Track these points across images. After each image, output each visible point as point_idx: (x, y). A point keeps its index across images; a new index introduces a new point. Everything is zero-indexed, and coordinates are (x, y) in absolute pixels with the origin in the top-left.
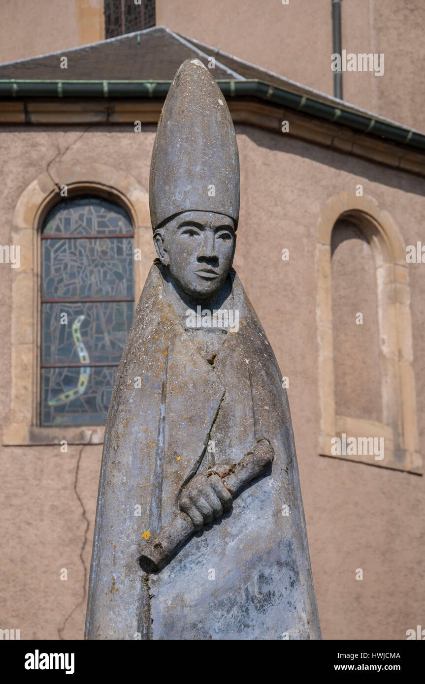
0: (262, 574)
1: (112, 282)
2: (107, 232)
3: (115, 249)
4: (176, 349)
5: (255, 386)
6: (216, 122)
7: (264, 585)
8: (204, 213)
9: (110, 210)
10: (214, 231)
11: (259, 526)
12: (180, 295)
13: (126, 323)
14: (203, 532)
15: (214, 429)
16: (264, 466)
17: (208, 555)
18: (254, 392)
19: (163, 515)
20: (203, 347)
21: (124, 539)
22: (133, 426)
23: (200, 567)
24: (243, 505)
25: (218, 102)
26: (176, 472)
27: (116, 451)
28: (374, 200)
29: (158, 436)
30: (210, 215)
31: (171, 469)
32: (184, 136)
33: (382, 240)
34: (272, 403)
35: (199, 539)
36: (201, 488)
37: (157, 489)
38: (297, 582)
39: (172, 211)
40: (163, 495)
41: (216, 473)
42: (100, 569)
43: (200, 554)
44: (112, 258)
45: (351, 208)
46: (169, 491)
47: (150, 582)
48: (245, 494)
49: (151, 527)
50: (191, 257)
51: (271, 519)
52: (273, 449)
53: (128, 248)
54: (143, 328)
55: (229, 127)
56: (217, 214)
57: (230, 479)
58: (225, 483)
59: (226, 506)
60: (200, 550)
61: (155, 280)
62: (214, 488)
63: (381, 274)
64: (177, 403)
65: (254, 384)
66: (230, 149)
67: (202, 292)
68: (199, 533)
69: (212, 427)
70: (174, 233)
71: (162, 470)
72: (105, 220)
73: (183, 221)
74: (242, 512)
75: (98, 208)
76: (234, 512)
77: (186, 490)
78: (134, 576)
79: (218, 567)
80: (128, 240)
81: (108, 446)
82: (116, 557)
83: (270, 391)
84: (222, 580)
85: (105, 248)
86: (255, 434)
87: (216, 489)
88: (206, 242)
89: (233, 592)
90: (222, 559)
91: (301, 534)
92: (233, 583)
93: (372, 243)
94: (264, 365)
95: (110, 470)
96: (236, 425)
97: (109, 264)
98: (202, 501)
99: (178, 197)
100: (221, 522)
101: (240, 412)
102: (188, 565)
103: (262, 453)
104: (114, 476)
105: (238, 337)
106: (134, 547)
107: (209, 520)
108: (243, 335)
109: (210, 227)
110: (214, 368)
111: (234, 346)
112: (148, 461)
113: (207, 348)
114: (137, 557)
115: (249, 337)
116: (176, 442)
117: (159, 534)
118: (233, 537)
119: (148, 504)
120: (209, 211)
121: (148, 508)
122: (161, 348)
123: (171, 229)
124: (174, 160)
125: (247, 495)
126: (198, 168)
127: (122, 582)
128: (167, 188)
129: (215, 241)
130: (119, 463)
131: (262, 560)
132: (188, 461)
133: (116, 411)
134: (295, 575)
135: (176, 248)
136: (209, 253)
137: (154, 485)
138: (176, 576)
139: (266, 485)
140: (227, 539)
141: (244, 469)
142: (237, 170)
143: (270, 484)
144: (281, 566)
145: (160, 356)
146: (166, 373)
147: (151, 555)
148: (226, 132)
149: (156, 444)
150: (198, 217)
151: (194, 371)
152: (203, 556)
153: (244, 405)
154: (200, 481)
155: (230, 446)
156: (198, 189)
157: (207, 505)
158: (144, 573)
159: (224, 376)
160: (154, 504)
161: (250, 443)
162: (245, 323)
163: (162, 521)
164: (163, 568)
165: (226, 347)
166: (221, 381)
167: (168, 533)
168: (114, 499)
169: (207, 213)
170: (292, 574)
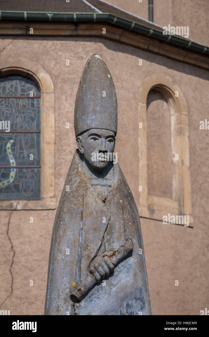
0: (128, 303)
1: (28, 122)
2: (26, 95)
3: (30, 104)
4: (88, 195)
5: (125, 213)
6: (107, 86)
7: (129, 309)
8: (101, 129)
9: (27, 83)
10: (106, 138)
11: (127, 280)
12: (89, 168)
13: (36, 145)
14: (100, 283)
15: (106, 234)
16: (129, 252)
17: (103, 294)
18: (124, 216)
19: (81, 275)
20: (100, 194)
21: (63, 286)
22: (67, 232)
23: (99, 300)
24: (119, 270)
25: (107, 76)
26: (88, 254)
27: (59, 244)
28: (170, 79)
29: (79, 237)
30: (104, 130)
31: (85, 253)
32: (92, 93)
33: (174, 100)
34: (133, 222)
35: (98, 287)
36: (100, 263)
37: (79, 262)
38: (144, 308)
39: (86, 128)
40: (82, 265)
41: (107, 256)
42: (52, 300)
43: (99, 294)
44: (29, 109)
45: (157, 83)
46: (84, 263)
47: (75, 307)
48: (120, 265)
49: (76, 280)
50: (95, 150)
51: (132, 277)
52: (133, 243)
53: (37, 104)
54: (71, 184)
55: (113, 88)
56: (107, 130)
57: (113, 258)
58: (111, 260)
59: (111, 271)
60: (99, 292)
61: (77, 160)
62: (106, 262)
63: (173, 119)
64: (88, 221)
65: (124, 213)
66: (113, 98)
67: (100, 167)
68: (99, 284)
69: (105, 233)
70: (87, 138)
71: (81, 253)
72: (25, 88)
73: (91, 133)
74: (119, 274)
75: (21, 82)
76: (115, 274)
77: (92, 263)
78: (68, 304)
79: (107, 300)
80: (37, 99)
81: (55, 241)
82: (60, 295)
83: (132, 216)
84: (109, 306)
85: (24, 104)
86: (125, 237)
87: (107, 263)
88: (102, 144)
89: (114, 312)
90: (109, 296)
91: (145, 284)
92: (114, 308)
93: (169, 102)
94: (129, 203)
95: (56, 253)
96: (116, 232)
97: (27, 112)
98: (100, 269)
99: (89, 122)
100: (109, 278)
101: (118, 226)
102: (93, 299)
103: (128, 246)
104: (58, 256)
105: (117, 190)
106: (68, 290)
107: (103, 278)
108: (119, 188)
109: (104, 136)
110: (105, 205)
111: (115, 194)
112: (75, 249)
113: (102, 194)
114: (69, 295)
115: (122, 189)
116: (88, 240)
117: (80, 284)
118: (114, 286)
119: (75, 269)
120: (103, 129)
121: (74, 271)
122: (81, 195)
123: (85, 137)
124: (87, 104)
125: (121, 265)
126: (98, 108)
127: (62, 307)
128: (83, 117)
129: (106, 143)
130: (61, 249)
131: (128, 297)
132: (94, 250)
133: (59, 224)
134: (143, 304)
135: (87, 146)
136: (103, 149)
137: (77, 260)
138: (87, 304)
139: (130, 261)
140: (112, 287)
141: (120, 254)
142: (116, 109)
143: (132, 261)
144: (137, 300)
145: (80, 199)
146: (83, 207)
147: (76, 295)
148: (111, 91)
149: (78, 241)
150: (98, 132)
151: (96, 206)
152: (100, 295)
153: (120, 223)
154: (99, 259)
155: (113, 242)
156: (98, 118)
157: (102, 271)
158: (73, 302)
159: (110, 208)
160: (77, 270)
161: (122, 241)
162: (120, 182)
163: (81, 278)
164: (82, 300)
165: (111, 194)
166: (109, 211)
167: (84, 284)
168: (58, 267)
169: (103, 130)
170: (142, 303)
